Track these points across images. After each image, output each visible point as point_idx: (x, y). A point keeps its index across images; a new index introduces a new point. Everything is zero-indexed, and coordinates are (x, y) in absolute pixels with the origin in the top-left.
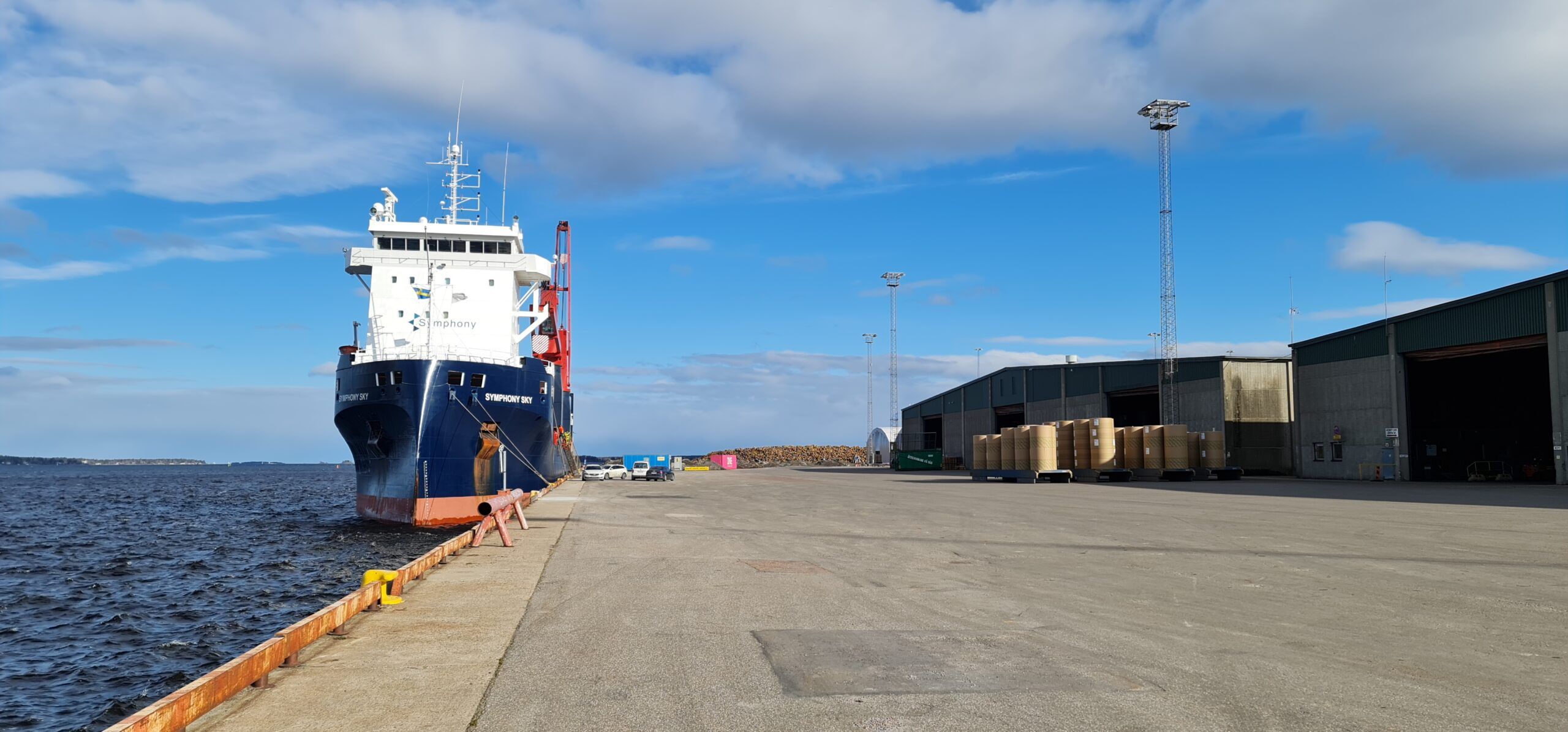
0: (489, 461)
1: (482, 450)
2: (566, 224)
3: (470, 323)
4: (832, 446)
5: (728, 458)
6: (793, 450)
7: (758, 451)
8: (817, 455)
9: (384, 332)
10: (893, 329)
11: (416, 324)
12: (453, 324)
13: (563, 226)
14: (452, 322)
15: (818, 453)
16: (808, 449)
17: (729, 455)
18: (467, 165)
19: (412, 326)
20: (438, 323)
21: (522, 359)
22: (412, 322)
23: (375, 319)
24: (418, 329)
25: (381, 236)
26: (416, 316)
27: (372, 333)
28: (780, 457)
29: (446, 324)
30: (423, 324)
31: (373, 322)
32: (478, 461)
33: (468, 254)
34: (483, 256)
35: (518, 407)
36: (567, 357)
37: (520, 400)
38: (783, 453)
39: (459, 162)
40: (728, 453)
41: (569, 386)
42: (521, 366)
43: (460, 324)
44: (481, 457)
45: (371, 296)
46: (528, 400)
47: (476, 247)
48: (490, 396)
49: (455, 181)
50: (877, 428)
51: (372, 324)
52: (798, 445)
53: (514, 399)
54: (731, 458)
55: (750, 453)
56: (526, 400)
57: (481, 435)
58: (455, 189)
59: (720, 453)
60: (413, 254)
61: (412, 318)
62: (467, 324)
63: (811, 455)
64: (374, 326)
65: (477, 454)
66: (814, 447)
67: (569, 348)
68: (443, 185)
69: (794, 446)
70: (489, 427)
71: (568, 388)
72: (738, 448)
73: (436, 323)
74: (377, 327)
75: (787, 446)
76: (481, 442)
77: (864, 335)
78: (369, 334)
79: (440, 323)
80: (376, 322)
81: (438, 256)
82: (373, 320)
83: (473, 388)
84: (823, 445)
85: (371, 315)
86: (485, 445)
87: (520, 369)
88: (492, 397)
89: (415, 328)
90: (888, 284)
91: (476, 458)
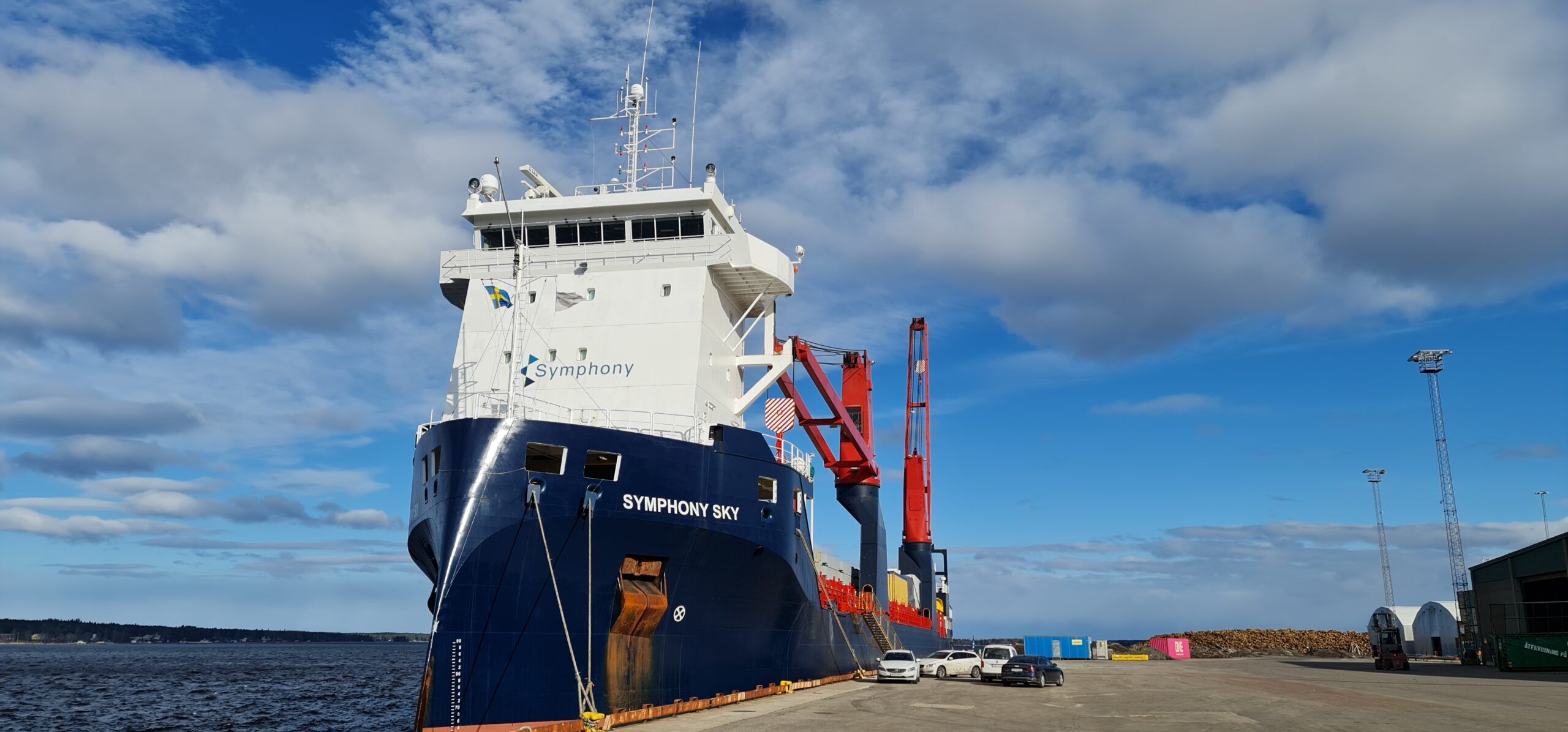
0: (647, 639)
1: (622, 617)
2: (921, 321)
3: (624, 368)
4: (1316, 630)
5: (1176, 643)
6: (1261, 634)
7: (1215, 634)
8: (1296, 642)
9: (475, 391)
10: (1441, 437)
11: (530, 374)
12: (594, 369)
13: (917, 324)
14: (591, 367)
15: (1297, 639)
16: (1283, 633)
17: (1175, 639)
18: (655, 114)
19: (522, 379)
20: (567, 368)
21: (713, 428)
22: (524, 371)
23: (465, 368)
24: (532, 382)
25: (485, 226)
26: (532, 359)
27: (456, 394)
28: (1245, 643)
29: (582, 370)
30: (543, 373)
31: (460, 375)
32: (618, 642)
33: (629, 245)
34: (656, 246)
35: (706, 527)
36: (926, 495)
37: (710, 511)
38: (1248, 638)
39: (642, 111)
40: (1176, 637)
41: (929, 535)
42: (710, 443)
43: (605, 370)
44: (624, 631)
45: (461, 331)
46: (730, 511)
47: (643, 230)
48: (633, 501)
49: (636, 143)
50: (1382, 607)
51: (457, 378)
52: (1269, 629)
53: (693, 509)
54: (1181, 643)
55: (1204, 637)
56: (725, 512)
57: (622, 583)
58: (635, 156)
59: (1167, 636)
60: (538, 252)
61: (525, 363)
62: (618, 368)
63: (1287, 642)
64: (461, 381)
65: (613, 623)
66: (1291, 632)
67: (929, 482)
68: (616, 153)
69: (1263, 629)
70: (643, 567)
71: (929, 537)
72: (1189, 631)
73: (564, 370)
74: (465, 383)
75: (1253, 629)
76: (619, 598)
77: (1364, 472)
78: (451, 397)
79: (570, 370)
80: (464, 374)
81: (581, 251)
82: (461, 371)
83: (590, 482)
84: (1303, 629)
85: (457, 363)
86: (629, 604)
87: (707, 447)
88: (639, 502)
89: (529, 382)
90: (1422, 369)
91: (611, 635)
